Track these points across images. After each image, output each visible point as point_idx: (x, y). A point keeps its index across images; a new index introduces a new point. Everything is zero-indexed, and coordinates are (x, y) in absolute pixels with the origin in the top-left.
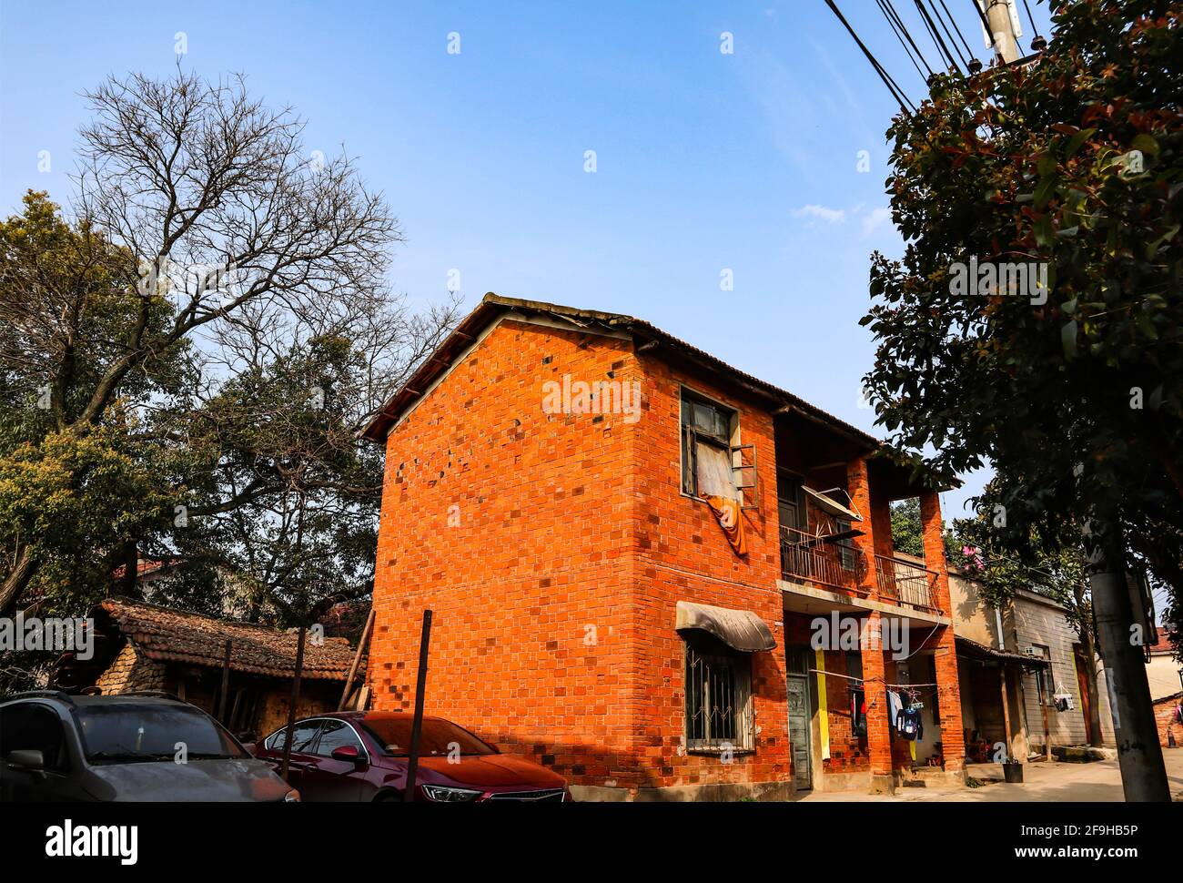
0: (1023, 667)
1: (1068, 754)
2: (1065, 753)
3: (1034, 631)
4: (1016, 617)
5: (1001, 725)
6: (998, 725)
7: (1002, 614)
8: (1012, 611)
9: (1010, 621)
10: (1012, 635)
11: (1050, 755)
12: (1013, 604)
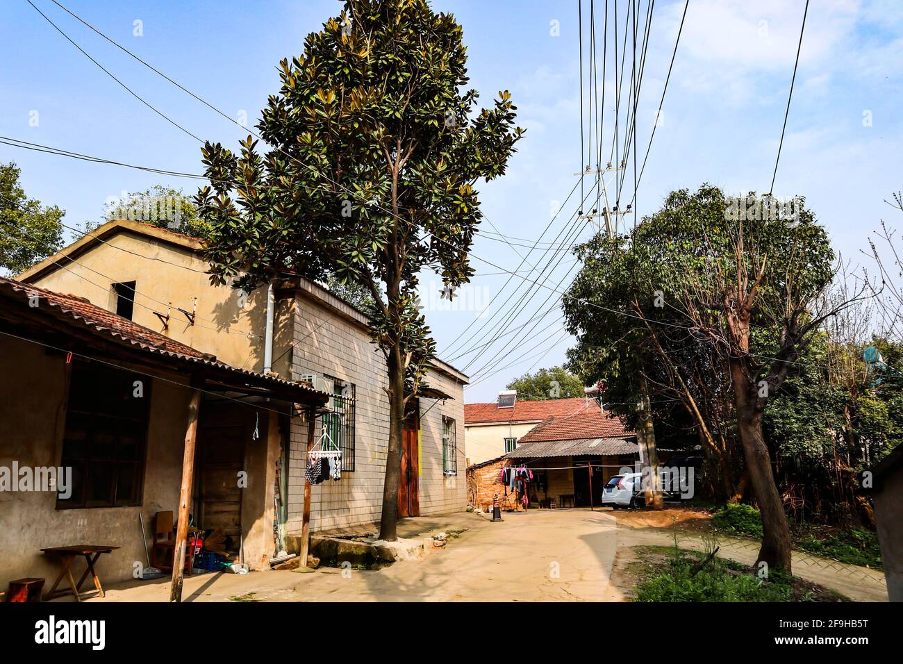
0: (297, 405)
1: (341, 551)
2: (336, 550)
3: (332, 358)
4: (296, 327)
5: (236, 503)
6: (231, 503)
7: (276, 321)
8: (292, 318)
9: (286, 332)
10: (286, 354)
11: (305, 557)
12: (295, 305)
